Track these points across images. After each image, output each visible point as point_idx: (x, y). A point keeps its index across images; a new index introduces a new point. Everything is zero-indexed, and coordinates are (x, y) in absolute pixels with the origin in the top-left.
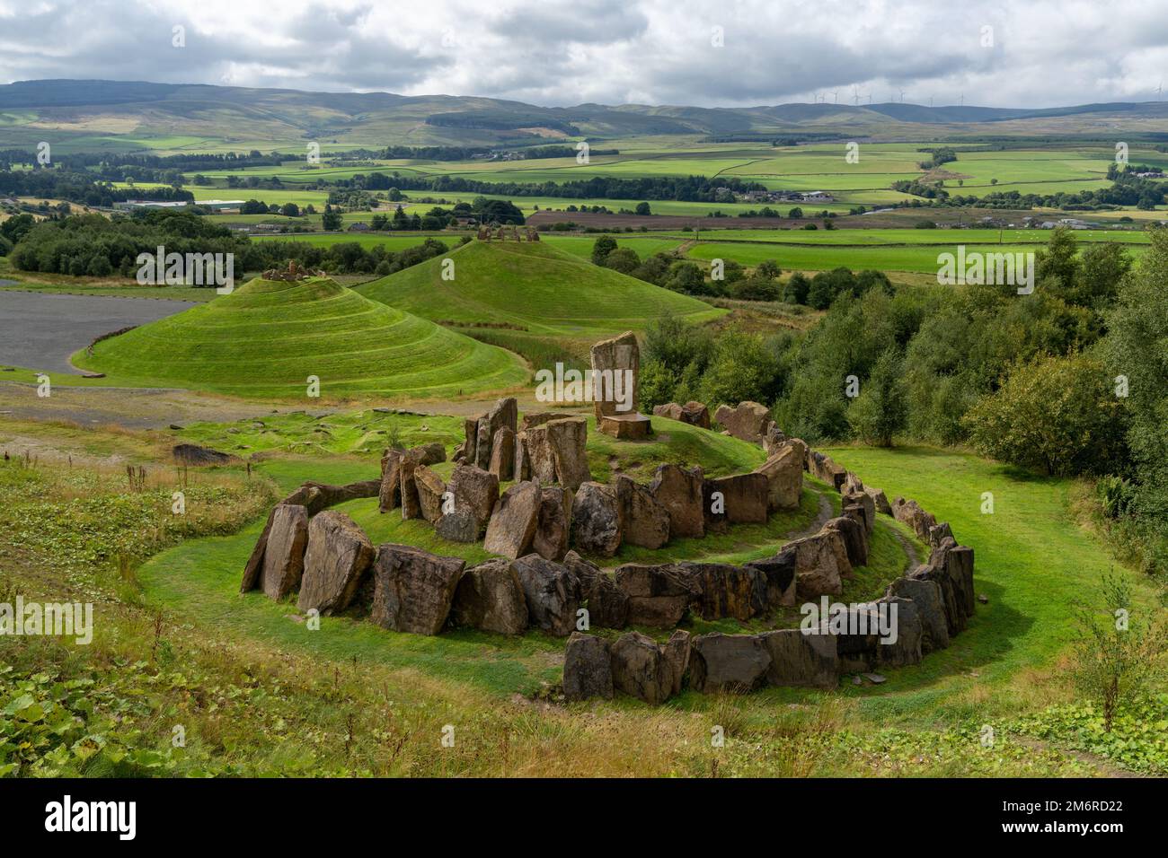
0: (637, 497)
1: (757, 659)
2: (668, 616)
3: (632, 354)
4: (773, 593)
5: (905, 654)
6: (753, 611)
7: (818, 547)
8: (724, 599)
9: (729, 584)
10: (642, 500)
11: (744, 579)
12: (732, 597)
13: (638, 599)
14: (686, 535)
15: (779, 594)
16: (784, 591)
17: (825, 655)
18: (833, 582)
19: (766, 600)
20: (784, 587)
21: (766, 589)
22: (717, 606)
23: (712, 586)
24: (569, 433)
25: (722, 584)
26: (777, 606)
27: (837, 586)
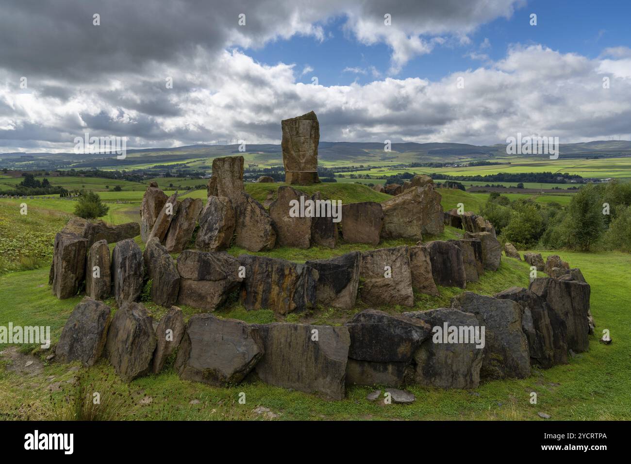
0: (249, 208)
1: (242, 349)
2: (209, 300)
3: (312, 127)
4: (326, 292)
5: (454, 375)
6: (293, 305)
7: (394, 257)
8: (267, 291)
9: (275, 277)
10: (253, 211)
11: (290, 273)
12: (275, 289)
13: (189, 282)
14: (293, 245)
15: (333, 294)
16: (338, 292)
17: (332, 358)
18: (403, 292)
19: (313, 297)
20: (339, 288)
21: (315, 288)
22: (260, 297)
23: (259, 277)
24: (227, 166)
25: (268, 276)
26: (327, 305)
27: (408, 297)
